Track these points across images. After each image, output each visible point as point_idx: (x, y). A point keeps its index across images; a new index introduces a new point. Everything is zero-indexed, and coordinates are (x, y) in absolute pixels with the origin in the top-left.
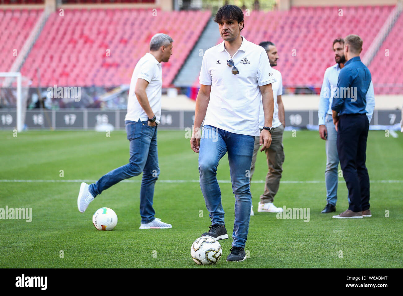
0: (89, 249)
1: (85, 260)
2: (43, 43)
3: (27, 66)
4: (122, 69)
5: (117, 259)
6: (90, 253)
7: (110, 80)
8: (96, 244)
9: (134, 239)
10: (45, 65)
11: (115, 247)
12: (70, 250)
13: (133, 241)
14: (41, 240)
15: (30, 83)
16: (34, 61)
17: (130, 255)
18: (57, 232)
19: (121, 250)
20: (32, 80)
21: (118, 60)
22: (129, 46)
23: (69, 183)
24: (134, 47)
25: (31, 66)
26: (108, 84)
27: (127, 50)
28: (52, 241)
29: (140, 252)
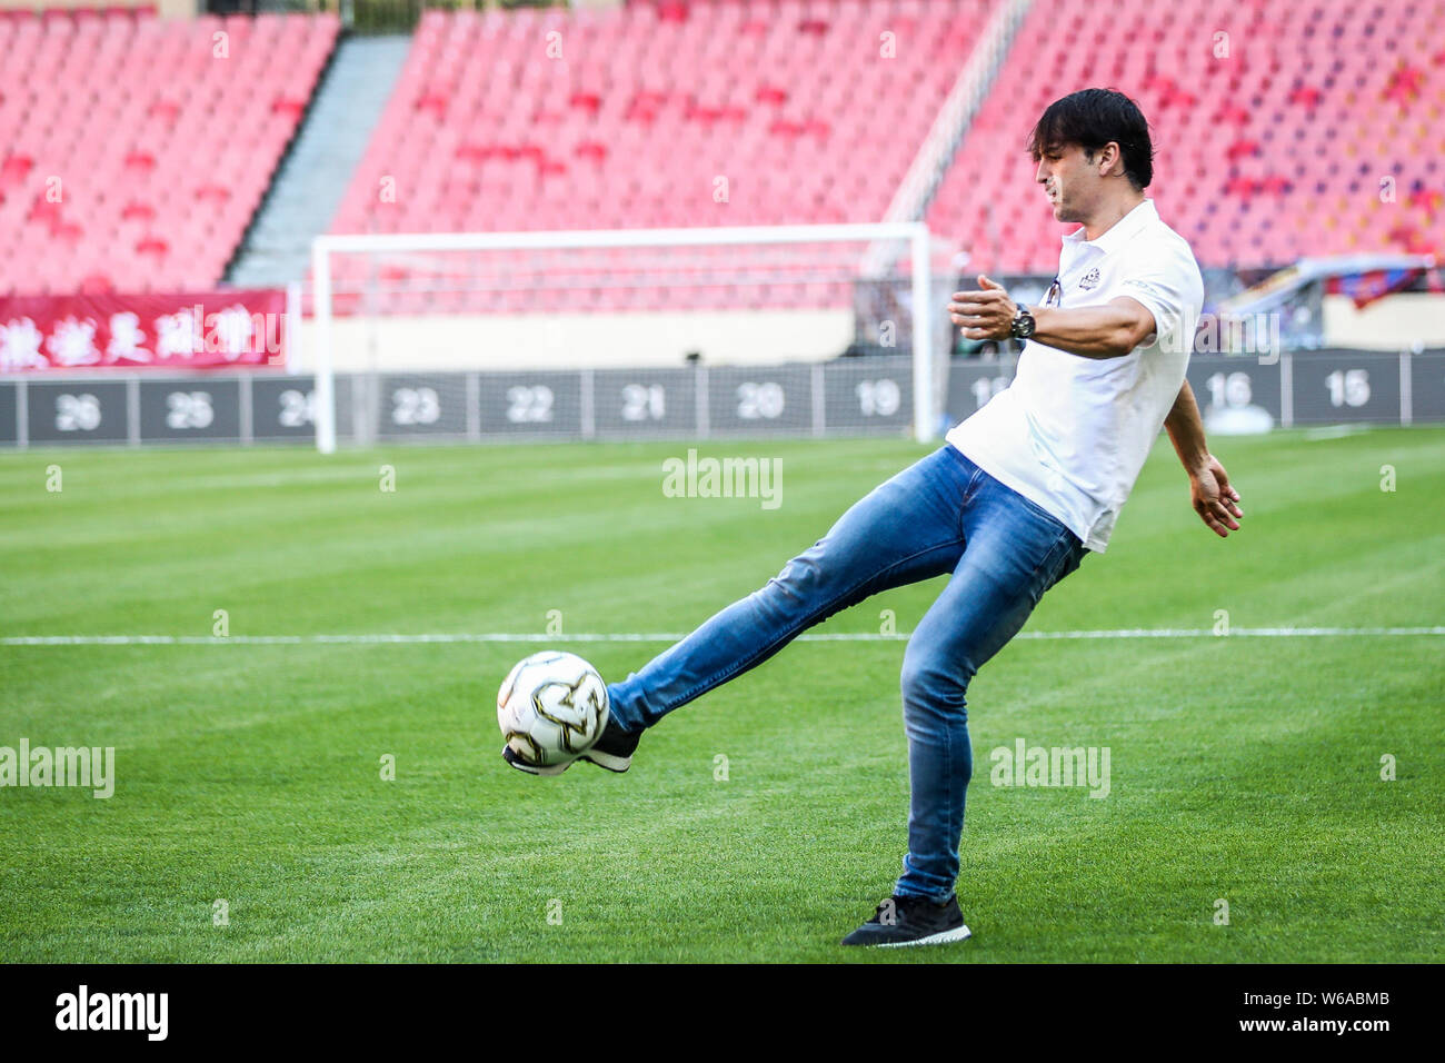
0: (1154, 904)
1: (1139, 949)
2: (1009, 109)
3: (951, 196)
4: (1300, 198)
5: (1256, 942)
6: (1161, 920)
7: (1257, 242)
8: (1184, 885)
9: (1326, 861)
10: (1015, 192)
11: (1252, 895)
12: (1085, 907)
13: (1321, 871)
14: (982, 871)
15: (961, 260)
16: (975, 178)
17: (1306, 926)
18: (1041, 837)
19: (1275, 905)
20: (968, 249)
21: (1286, 169)
22: (1327, 113)
23: (1098, 642)
24: (1343, 116)
25: (965, 196)
26: (1251, 259)
27: (1317, 130)
28: (1021, 875)
29: (1343, 914)
